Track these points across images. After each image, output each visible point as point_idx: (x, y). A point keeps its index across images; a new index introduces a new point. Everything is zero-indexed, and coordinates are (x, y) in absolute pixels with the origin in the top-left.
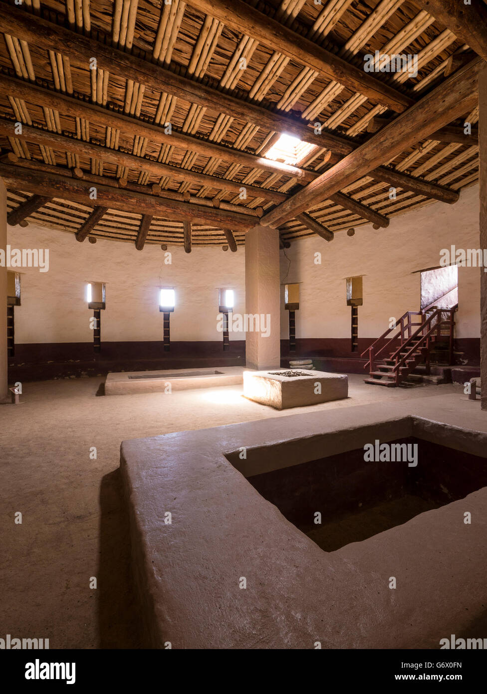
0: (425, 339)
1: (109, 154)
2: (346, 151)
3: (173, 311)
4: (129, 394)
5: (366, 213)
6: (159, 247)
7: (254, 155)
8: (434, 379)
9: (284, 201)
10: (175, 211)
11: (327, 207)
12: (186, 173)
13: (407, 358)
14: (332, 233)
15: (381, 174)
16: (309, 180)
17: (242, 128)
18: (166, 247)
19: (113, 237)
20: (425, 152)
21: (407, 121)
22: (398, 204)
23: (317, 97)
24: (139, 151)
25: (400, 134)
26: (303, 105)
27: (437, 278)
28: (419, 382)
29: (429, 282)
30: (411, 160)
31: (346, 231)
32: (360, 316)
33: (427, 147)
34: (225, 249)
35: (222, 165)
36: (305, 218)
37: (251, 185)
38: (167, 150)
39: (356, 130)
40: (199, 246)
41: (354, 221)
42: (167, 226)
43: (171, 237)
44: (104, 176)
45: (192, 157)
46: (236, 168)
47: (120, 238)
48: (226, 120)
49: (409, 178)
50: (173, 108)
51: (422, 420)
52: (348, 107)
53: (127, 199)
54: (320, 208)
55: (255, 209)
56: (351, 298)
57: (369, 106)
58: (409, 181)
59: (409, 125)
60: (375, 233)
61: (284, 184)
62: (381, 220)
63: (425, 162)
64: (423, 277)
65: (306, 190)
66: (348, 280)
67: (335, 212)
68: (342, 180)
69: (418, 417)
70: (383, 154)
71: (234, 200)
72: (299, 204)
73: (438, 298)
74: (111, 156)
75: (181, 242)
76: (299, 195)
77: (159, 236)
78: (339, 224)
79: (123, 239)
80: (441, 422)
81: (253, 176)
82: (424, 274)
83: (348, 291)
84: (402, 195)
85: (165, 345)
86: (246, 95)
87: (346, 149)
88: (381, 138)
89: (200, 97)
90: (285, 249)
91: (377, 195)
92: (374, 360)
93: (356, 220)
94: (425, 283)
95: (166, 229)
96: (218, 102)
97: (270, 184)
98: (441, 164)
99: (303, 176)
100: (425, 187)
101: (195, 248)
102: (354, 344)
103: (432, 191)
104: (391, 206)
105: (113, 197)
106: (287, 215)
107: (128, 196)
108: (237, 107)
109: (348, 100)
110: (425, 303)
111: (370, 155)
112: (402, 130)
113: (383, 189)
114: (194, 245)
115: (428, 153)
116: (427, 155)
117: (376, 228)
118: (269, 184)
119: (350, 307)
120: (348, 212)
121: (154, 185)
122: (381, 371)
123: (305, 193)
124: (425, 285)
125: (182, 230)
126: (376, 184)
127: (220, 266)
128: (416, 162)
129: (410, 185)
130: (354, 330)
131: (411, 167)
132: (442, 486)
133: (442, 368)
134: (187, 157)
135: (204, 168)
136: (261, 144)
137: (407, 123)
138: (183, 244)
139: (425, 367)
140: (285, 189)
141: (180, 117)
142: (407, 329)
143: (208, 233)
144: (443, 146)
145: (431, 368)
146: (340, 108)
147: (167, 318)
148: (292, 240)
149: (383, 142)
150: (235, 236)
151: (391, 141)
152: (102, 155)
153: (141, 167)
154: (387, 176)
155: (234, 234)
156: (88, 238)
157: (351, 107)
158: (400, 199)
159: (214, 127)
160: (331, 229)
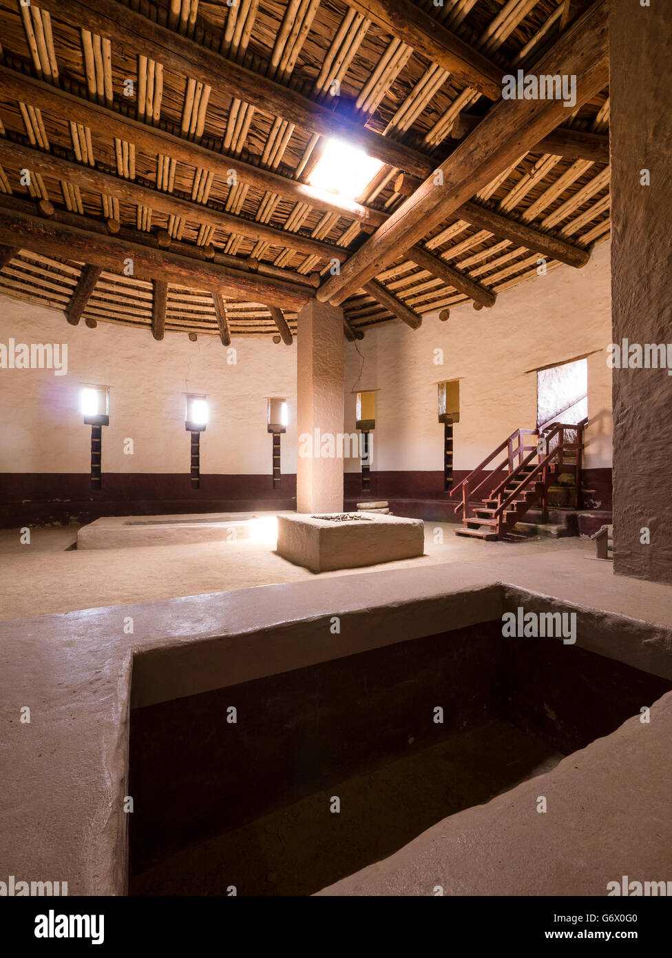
0: (540, 470)
1: (81, 173)
2: (424, 172)
3: (204, 430)
4: (113, 547)
5: (461, 283)
6: (186, 335)
7: (293, 179)
8: (553, 529)
9: (346, 261)
10: (192, 274)
11: (407, 275)
12: (199, 210)
13: (514, 497)
14: (419, 316)
15: (477, 215)
16: (376, 224)
17: (269, 130)
18: (196, 335)
19: (119, 320)
20: (539, 176)
21: (506, 113)
22: (506, 270)
23: (373, 72)
24: (126, 170)
25: (497, 136)
26: (353, 87)
27: (560, 381)
28: (532, 534)
29: (549, 387)
30: (520, 192)
31: (436, 314)
32: (455, 439)
33: (542, 169)
34: (276, 341)
35: (249, 198)
36: (379, 291)
37: (297, 234)
38: (166, 168)
39: (437, 137)
40: (242, 337)
41: (446, 297)
42: (192, 303)
43: (200, 320)
44: (86, 215)
45: (204, 180)
46: (271, 202)
47: (130, 322)
48: (243, 113)
49: (518, 225)
50: (160, 89)
51: (517, 590)
52: (421, 92)
53: (120, 252)
54: (398, 276)
55: (308, 275)
56: (445, 412)
57: (451, 91)
58: (519, 227)
59: (509, 119)
60: (477, 316)
61: (344, 232)
62: (484, 296)
63: (539, 197)
64: (540, 379)
65: (372, 240)
66: (441, 386)
67: (420, 282)
68: (421, 221)
69: (511, 585)
70: (475, 175)
71: (278, 260)
72: (364, 265)
73: (562, 411)
74: (84, 177)
75: (216, 329)
76: (364, 251)
77: (184, 319)
78: (427, 302)
79: (135, 323)
80: (546, 593)
81: (297, 219)
82: (542, 374)
83: (440, 401)
84: (509, 255)
85: (193, 479)
86: (265, 66)
87: (423, 168)
88: (470, 145)
89: (192, 63)
90: (357, 341)
91: (476, 253)
92: (468, 500)
93: (450, 295)
94: (542, 388)
95: (191, 307)
96: (221, 73)
97: (324, 233)
98: (561, 201)
99: (367, 217)
100: (541, 239)
101: (236, 339)
102: (448, 479)
103: (551, 245)
104: (496, 272)
105: (99, 248)
106: (350, 282)
107: (122, 247)
108: (252, 84)
109: (419, 80)
110: (544, 418)
111: (455, 175)
112: (500, 127)
113: (483, 243)
114: (233, 335)
115: (542, 181)
116: (541, 183)
117: (478, 308)
118: (322, 231)
119: (443, 425)
120: (439, 281)
121: (160, 232)
122: (479, 517)
123: (371, 245)
124: (543, 392)
125: (212, 310)
126: (473, 235)
127: (269, 366)
128: (526, 197)
129: (519, 234)
130: (448, 459)
131: (519, 205)
132: (546, 707)
133: (564, 514)
134: (197, 181)
135: (226, 202)
136: (301, 159)
137: (506, 115)
138: (218, 332)
139: (541, 512)
140: (345, 241)
141: (174, 107)
142: (518, 455)
143: (250, 314)
144: (565, 168)
145: (550, 513)
146: (408, 94)
147: (196, 439)
148: (366, 327)
149: (473, 151)
150: (288, 321)
151: (484, 148)
152: (70, 174)
153: (130, 195)
154: (485, 219)
155: (287, 317)
156: (84, 319)
157: (425, 92)
158: (508, 261)
159: (227, 126)
160: (418, 310)
